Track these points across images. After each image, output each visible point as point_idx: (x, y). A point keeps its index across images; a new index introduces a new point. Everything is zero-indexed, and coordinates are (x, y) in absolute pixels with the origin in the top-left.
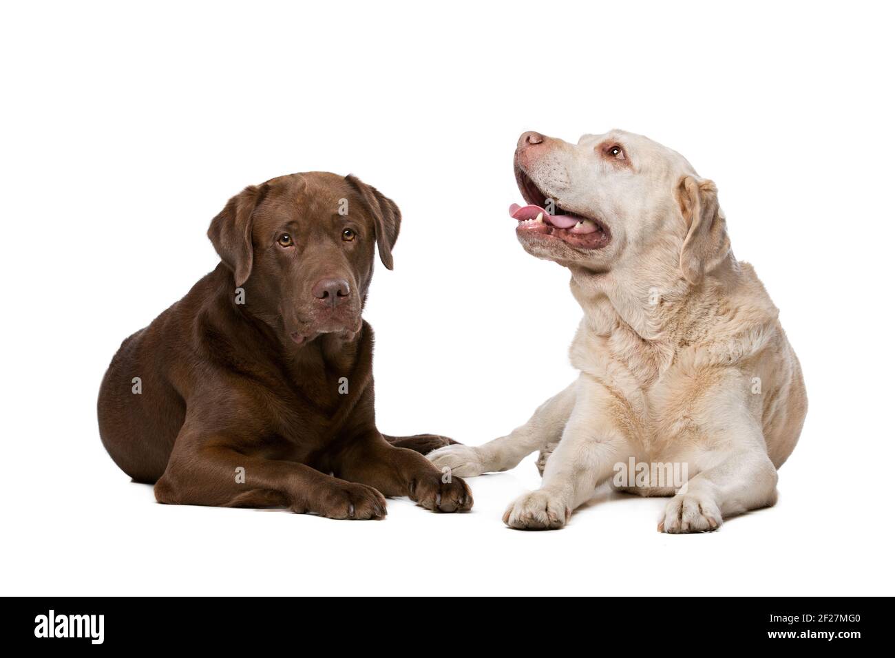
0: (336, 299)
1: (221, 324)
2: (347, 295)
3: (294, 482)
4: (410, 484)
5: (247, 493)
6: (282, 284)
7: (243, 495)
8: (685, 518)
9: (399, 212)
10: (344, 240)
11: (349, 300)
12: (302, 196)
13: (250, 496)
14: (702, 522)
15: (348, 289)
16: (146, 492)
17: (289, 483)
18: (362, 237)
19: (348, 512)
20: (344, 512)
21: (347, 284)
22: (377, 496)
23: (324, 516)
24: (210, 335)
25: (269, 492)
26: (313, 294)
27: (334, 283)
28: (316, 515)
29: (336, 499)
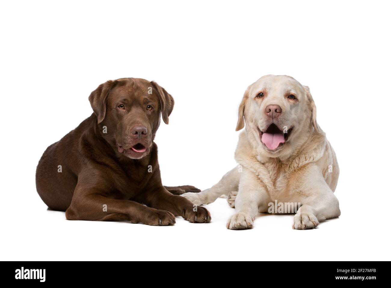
0: (141, 135)
1: (91, 140)
2: (146, 134)
3: (132, 210)
4: (182, 212)
5: (110, 215)
6: (118, 125)
7: (108, 216)
8: (303, 223)
9: (173, 100)
10: (147, 110)
11: (147, 136)
12: (132, 88)
13: (112, 216)
14: (310, 224)
15: (147, 131)
16: (61, 215)
17: (130, 210)
18: (155, 110)
19: (159, 222)
20: (157, 222)
21: (146, 129)
22: (171, 215)
23: (147, 224)
24: (86, 144)
25: (120, 215)
26: (131, 132)
27: (140, 128)
28: (143, 224)
29: (153, 217)
